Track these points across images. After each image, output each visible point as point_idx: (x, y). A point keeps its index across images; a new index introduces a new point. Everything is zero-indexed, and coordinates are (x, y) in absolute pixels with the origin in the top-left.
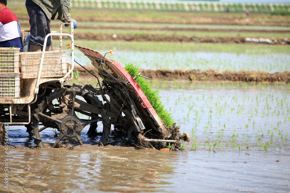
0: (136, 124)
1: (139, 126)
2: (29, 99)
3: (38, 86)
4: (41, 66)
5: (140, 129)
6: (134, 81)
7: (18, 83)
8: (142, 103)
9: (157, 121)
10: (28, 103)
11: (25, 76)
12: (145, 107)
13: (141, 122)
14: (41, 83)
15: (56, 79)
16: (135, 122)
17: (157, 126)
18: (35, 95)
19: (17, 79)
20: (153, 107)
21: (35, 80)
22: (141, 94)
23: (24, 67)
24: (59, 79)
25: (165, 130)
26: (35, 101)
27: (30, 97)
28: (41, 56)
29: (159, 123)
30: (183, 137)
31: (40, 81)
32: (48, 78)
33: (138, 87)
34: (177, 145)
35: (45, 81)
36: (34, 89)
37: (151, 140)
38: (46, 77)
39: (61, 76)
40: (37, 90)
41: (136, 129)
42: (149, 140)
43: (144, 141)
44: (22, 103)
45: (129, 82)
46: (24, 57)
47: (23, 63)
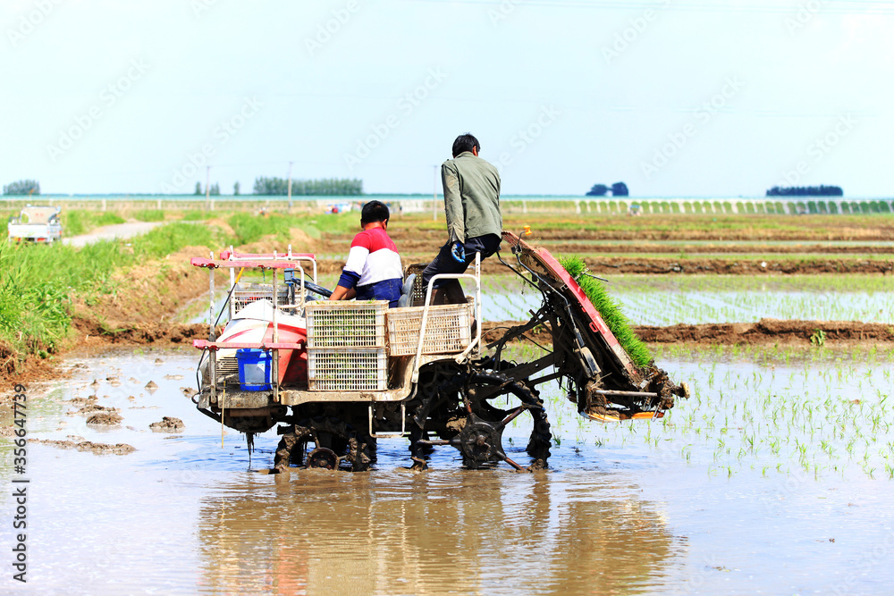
0: (584, 364)
1: (588, 366)
2: (403, 393)
3: (417, 369)
4: (423, 331)
5: (591, 373)
6: (576, 284)
7: (382, 364)
8: (591, 323)
9: (619, 357)
10: (400, 399)
11: (394, 353)
12: (596, 331)
13: (592, 360)
14: (424, 363)
15: (450, 357)
16: (582, 360)
17: (620, 366)
18: (413, 385)
19: (382, 358)
20: (614, 333)
21: (413, 359)
22: (588, 307)
23: (393, 335)
24: (454, 357)
25: (634, 372)
26: (414, 396)
27: (404, 389)
28: (422, 315)
29: (622, 360)
30: (678, 390)
31: (421, 361)
32: (436, 354)
33: (583, 294)
34: (666, 403)
35: (430, 359)
36: (412, 375)
37: (609, 392)
38: (431, 352)
39: (459, 350)
40: (416, 377)
41: (585, 373)
42: (605, 392)
43: (595, 393)
44: (390, 399)
45: (566, 286)
46: (393, 317)
47: (391, 328)
